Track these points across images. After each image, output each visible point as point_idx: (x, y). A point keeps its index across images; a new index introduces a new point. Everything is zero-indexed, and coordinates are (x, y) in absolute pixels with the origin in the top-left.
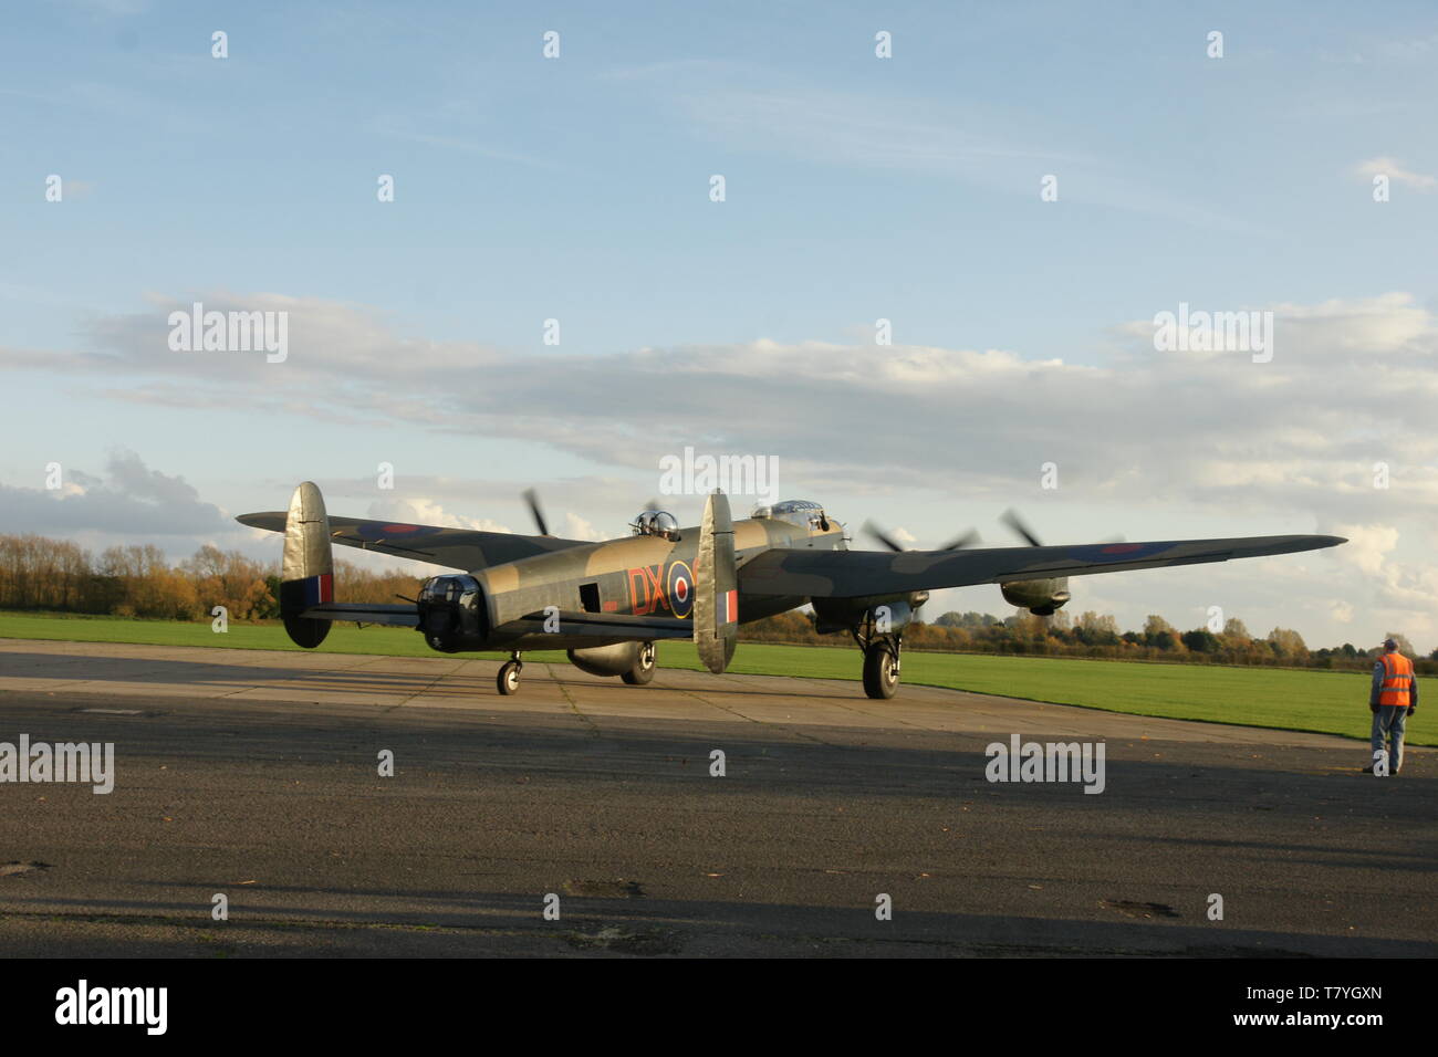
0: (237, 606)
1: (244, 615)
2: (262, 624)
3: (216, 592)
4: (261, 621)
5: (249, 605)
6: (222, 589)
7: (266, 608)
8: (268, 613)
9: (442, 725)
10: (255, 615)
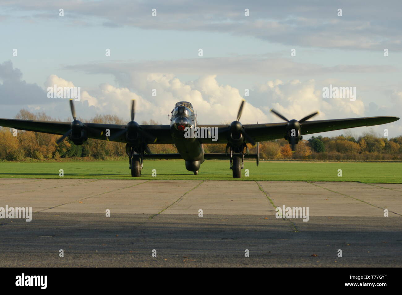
0: (45, 150)
1: (50, 155)
2: (62, 161)
3: (32, 141)
4: (62, 159)
5: (53, 149)
6: (35, 139)
7: (64, 150)
8: (66, 153)
9: (190, 226)
10: (58, 155)
